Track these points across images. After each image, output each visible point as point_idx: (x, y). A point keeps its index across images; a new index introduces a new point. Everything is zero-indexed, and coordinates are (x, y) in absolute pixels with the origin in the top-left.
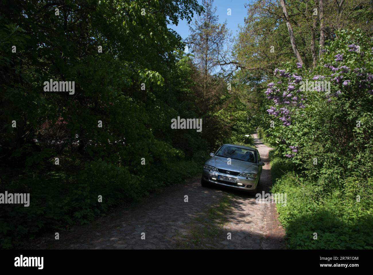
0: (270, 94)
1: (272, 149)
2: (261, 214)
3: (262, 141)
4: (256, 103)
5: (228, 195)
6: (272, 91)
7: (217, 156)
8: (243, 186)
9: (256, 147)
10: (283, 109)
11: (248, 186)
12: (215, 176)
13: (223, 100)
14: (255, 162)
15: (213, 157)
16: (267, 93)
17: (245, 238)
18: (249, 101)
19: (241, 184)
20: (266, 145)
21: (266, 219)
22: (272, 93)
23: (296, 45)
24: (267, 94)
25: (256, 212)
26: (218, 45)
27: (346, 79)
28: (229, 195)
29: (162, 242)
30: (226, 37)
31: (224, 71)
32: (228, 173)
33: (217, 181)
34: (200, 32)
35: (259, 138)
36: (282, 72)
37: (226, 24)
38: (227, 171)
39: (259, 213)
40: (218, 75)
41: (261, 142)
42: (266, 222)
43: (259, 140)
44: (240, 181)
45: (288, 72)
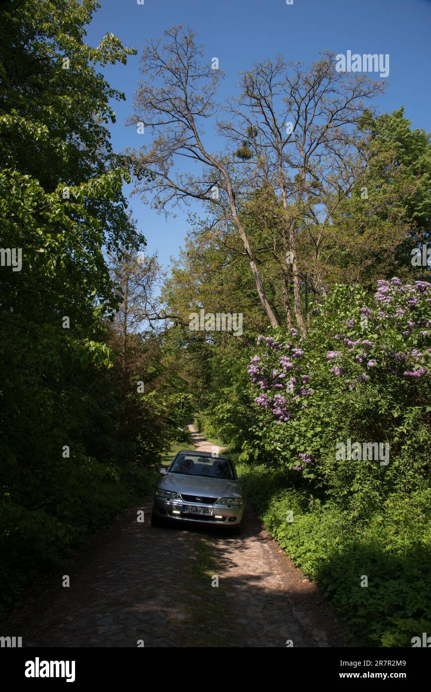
0: (255, 374)
1: (224, 448)
2: (265, 564)
3: (204, 435)
4: (199, 377)
5: (201, 537)
6: (258, 370)
7: (172, 472)
8: (224, 519)
9: (196, 447)
10: (279, 396)
11: (230, 520)
12: (178, 508)
13: (151, 374)
14: (232, 477)
15: (167, 475)
16: (251, 372)
17: (265, 607)
18: (190, 374)
19: (221, 517)
20: (211, 442)
21: (277, 570)
22: (258, 373)
23: (264, 293)
24: (252, 374)
25: (256, 561)
26: (144, 288)
27: (371, 358)
28: (204, 538)
29: (157, 638)
30: (157, 277)
31: (153, 328)
32: (199, 501)
33: (182, 515)
34: (115, 267)
35: (198, 431)
36: (269, 340)
37: (156, 257)
38: (196, 497)
39: (260, 563)
40: (143, 335)
41: (202, 438)
42: (278, 576)
43: (197, 434)
44: (217, 512)
45: (278, 341)
